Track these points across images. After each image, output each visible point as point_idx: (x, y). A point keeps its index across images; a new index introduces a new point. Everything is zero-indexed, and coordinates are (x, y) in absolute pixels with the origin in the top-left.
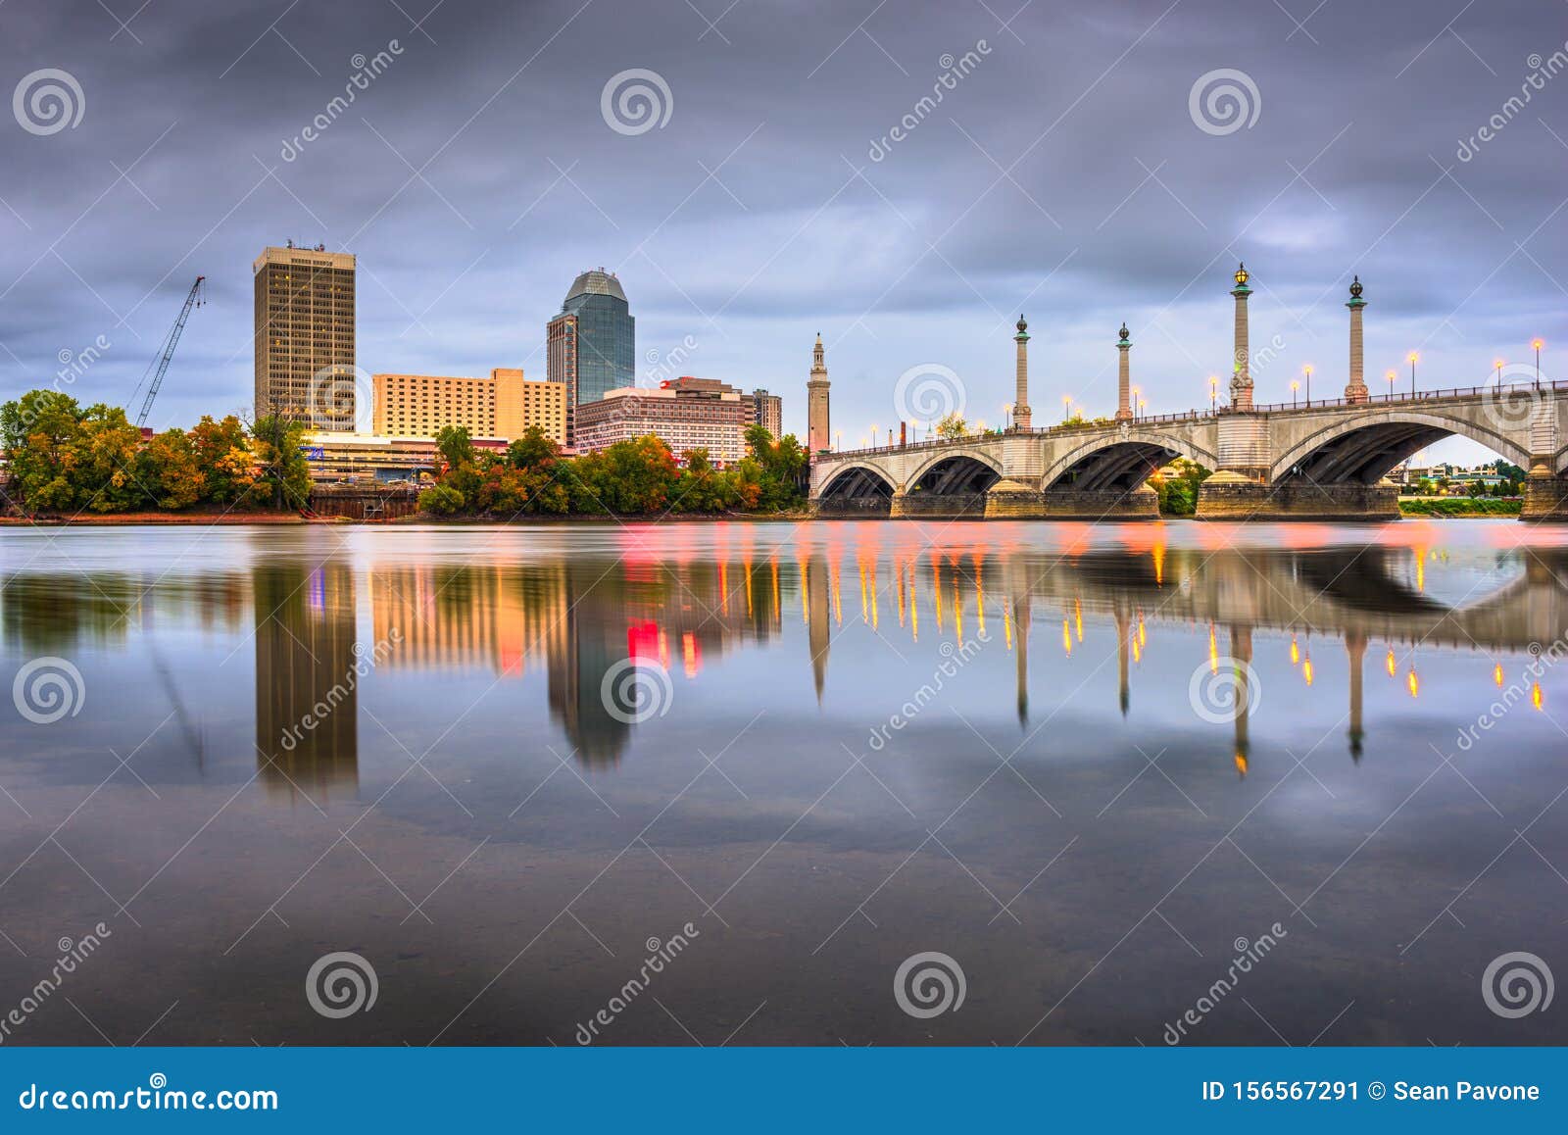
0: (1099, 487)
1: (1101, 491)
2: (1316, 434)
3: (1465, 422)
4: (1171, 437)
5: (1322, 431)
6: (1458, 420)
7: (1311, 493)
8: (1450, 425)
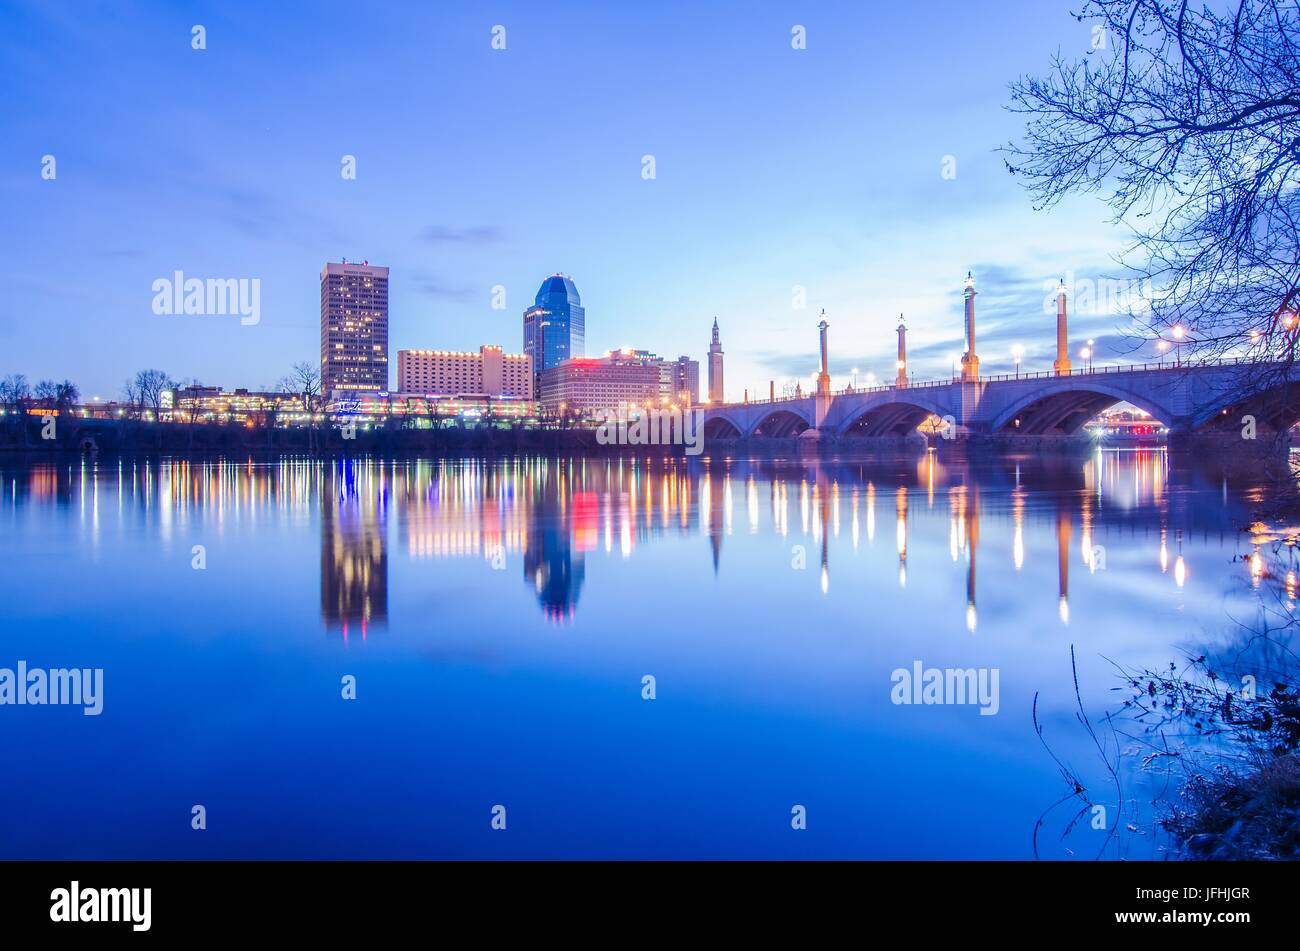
0: (880, 434)
1: (883, 437)
2: (1023, 398)
3: (1126, 391)
4: (923, 400)
5: (1027, 396)
6: (1120, 389)
7: (1024, 441)
8: (1116, 393)
